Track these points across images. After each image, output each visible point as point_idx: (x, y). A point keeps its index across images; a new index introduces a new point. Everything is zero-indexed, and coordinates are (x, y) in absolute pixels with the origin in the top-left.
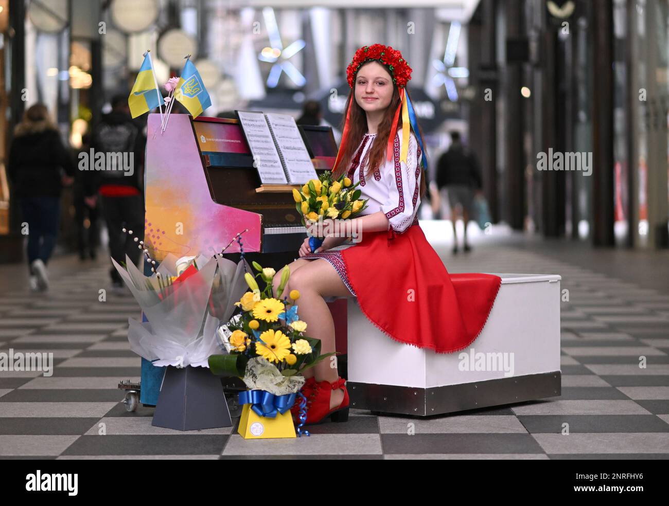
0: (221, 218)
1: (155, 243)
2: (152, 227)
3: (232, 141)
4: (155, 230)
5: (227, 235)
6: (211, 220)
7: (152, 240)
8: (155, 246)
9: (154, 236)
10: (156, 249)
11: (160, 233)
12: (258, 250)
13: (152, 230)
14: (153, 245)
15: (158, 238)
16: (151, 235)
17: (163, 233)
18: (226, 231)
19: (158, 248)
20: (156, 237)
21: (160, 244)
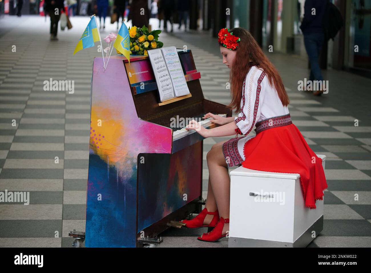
0: (144, 130)
1: (97, 143)
2: (95, 133)
3: (144, 72)
4: (97, 135)
5: (148, 141)
6: (137, 131)
7: (96, 141)
8: (97, 145)
9: (96, 139)
10: (98, 147)
11: (101, 137)
12: (170, 152)
13: (95, 135)
14: (96, 144)
15: (100, 140)
16: (95, 137)
17: (103, 137)
18: (147, 138)
19: (100, 147)
20: (98, 139)
21: (101, 144)
